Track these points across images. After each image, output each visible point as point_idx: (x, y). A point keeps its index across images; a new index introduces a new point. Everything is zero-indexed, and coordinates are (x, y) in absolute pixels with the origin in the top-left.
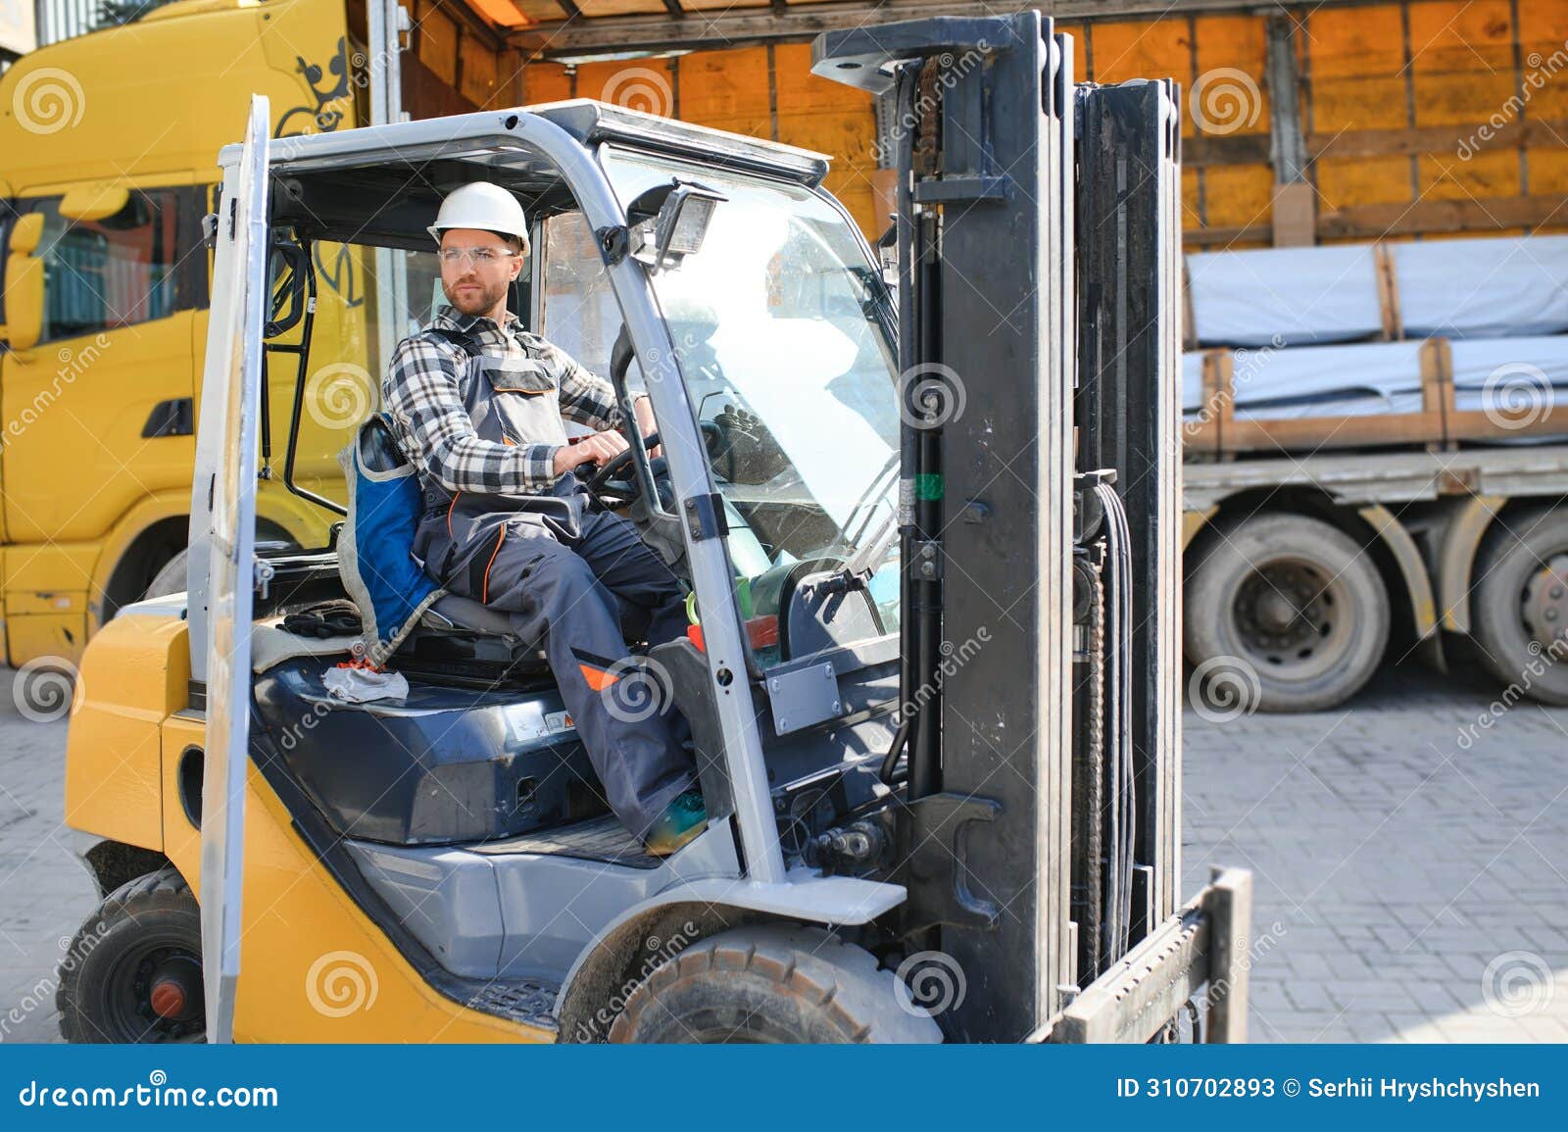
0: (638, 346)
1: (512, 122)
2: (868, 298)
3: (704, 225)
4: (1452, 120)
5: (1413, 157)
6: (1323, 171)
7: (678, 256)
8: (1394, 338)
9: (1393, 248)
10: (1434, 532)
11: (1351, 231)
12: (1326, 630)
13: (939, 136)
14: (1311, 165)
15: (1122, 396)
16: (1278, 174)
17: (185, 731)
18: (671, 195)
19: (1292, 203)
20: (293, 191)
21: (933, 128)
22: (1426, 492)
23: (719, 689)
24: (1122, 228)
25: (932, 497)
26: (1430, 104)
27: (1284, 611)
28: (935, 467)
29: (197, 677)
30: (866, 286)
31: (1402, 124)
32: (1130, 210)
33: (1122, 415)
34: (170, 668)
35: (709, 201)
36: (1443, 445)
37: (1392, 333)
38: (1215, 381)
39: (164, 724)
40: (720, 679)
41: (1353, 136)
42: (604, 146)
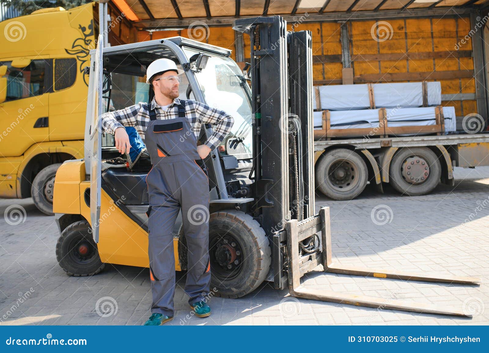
0: (193, 89)
1: (162, 42)
2: (241, 82)
3: (206, 63)
4: (390, 52)
5: (379, 62)
6: (355, 64)
7: (201, 69)
8: (373, 108)
9: (373, 85)
10: (380, 157)
11: (363, 81)
12: (353, 178)
13: (259, 42)
14: (352, 63)
15: (300, 99)
16: (344, 65)
17: (85, 185)
18: (199, 56)
19: (347, 73)
20: (107, 60)
21: (258, 40)
22: (378, 146)
23: (213, 159)
24: (299, 63)
25: (259, 118)
26: (384, 48)
27: (341, 174)
28: (259, 111)
29: (87, 173)
30: (240, 79)
31: (376, 53)
32: (301, 59)
33: (300, 103)
34: (81, 171)
35: (207, 57)
36: (385, 136)
37: (373, 107)
38: (326, 119)
39: (80, 184)
40: (213, 157)
41: (364, 55)
42: (183, 47)
